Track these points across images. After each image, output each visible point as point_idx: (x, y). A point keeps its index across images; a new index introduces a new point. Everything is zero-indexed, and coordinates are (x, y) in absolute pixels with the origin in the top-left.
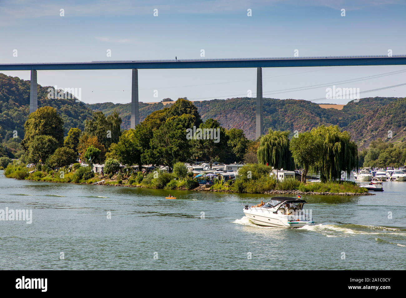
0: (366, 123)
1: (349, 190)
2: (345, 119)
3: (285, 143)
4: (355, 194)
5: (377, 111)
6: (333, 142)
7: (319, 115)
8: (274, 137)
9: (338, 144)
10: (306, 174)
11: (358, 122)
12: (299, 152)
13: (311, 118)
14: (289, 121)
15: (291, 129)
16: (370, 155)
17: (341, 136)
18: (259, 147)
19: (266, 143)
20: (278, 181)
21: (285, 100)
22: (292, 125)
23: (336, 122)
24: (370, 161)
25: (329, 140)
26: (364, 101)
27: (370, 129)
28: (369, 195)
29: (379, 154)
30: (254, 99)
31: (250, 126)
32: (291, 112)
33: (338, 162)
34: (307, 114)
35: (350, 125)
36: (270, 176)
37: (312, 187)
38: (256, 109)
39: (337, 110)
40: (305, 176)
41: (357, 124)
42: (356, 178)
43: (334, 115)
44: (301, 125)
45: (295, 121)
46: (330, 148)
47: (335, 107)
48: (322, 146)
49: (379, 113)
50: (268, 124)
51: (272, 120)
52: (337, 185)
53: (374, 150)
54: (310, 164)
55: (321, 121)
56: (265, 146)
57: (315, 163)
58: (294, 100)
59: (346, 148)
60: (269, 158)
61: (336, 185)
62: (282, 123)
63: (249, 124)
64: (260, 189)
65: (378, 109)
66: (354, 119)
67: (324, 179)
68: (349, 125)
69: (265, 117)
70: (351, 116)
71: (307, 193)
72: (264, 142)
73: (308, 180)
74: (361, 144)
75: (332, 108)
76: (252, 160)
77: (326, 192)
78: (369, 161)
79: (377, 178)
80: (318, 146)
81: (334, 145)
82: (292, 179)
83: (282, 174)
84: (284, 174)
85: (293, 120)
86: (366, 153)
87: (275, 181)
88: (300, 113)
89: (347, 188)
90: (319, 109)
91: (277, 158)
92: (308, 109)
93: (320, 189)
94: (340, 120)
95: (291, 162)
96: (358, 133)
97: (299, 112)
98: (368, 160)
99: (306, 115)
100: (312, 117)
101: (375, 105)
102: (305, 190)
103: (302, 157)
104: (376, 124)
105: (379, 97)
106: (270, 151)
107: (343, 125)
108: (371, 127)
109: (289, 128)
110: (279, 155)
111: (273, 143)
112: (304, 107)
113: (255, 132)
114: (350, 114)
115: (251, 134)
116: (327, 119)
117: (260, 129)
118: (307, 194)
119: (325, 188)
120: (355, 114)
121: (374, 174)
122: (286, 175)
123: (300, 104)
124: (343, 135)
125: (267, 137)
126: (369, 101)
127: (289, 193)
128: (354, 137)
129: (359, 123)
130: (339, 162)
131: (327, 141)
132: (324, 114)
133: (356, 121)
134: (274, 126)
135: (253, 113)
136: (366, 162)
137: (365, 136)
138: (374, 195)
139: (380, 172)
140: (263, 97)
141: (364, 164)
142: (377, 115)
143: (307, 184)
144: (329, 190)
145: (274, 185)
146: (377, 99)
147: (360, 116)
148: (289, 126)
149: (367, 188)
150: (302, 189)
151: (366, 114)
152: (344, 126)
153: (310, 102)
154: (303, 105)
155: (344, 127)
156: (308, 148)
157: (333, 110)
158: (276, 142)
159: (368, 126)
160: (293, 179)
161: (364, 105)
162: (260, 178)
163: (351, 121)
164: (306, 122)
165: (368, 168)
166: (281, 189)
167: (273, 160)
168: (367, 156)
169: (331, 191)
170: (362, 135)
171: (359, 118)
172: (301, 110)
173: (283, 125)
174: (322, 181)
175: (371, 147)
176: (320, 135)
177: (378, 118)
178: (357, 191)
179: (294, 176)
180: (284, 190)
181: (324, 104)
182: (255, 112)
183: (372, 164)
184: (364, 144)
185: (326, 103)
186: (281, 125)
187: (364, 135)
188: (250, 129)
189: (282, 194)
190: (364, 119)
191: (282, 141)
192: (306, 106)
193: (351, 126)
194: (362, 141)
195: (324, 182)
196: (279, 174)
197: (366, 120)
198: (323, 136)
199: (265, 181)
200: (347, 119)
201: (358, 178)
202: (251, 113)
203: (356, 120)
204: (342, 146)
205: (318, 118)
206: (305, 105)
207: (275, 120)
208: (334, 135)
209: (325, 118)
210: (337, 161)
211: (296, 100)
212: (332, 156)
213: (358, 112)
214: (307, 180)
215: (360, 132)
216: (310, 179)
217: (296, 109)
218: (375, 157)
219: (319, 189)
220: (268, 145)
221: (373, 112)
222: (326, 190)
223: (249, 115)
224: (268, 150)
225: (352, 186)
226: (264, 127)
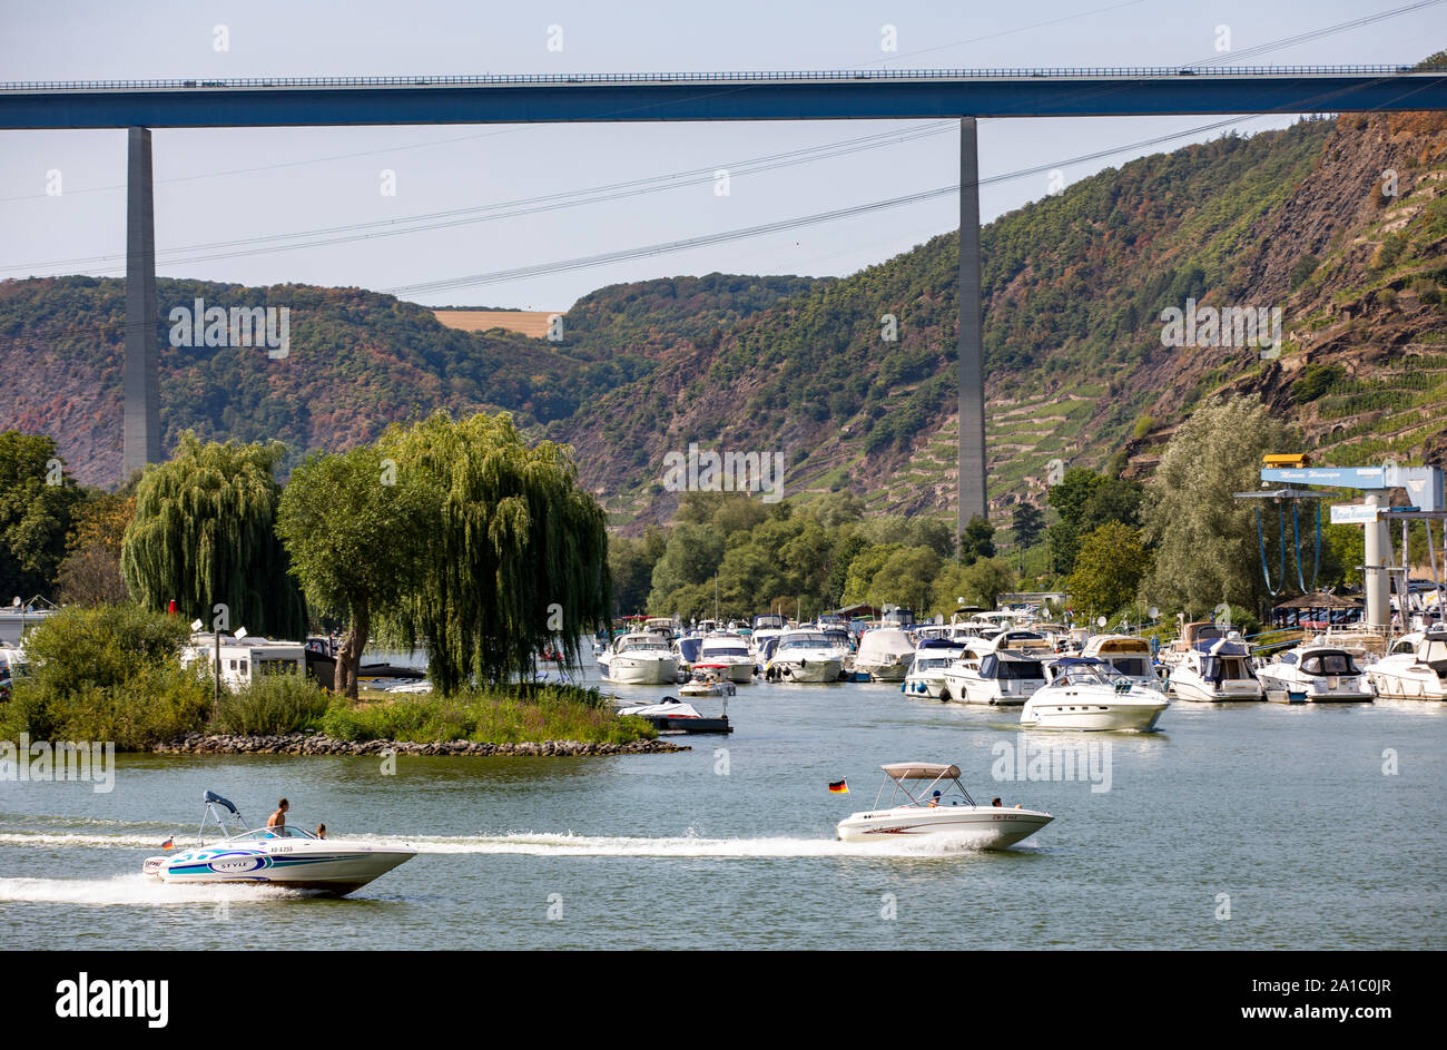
0: (664, 402)
1: (566, 730)
2: (563, 383)
3: (261, 504)
4: (593, 750)
5: (716, 344)
6: (488, 497)
7: (436, 362)
8: (207, 473)
9: (515, 507)
10: (359, 653)
11: (626, 395)
12: (323, 548)
13: (395, 377)
14: (286, 393)
15: (300, 430)
16: (680, 556)
17: (528, 465)
18: (130, 524)
19: (166, 504)
20: (221, 691)
21: (266, 288)
22: (304, 412)
23: (519, 396)
24: (681, 586)
25: (471, 485)
26: (652, 292)
27: (681, 430)
28: (663, 750)
29: (720, 552)
30: (116, 283)
31: (97, 416)
32: (299, 347)
33: (513, 592)
34: (376, 359)
35: (587, 413)
36: (184, 666)
37: (386, 715)
38: (123, 334)
39: (522, 336)
40: (351, 663)
41: (620, 405)
42: (605, 669)
43: (510, 361)
44: (348, 412)
45: (316, 394)
46: (473, 527)
47: (513, 325)
48: (437, 515)
49: (727, 350)
50: (187, 410)
51: (202, 388)
52: (508, 705)
53: (698, 532)
54: (377, 606)
55: (445, 394)
56: (161, 517)
57: (404, 597)
58: (311, 287)
59: (551, 528)
60: (181, 574)
61: (501, 706)
62: (255, 403)
63: (91, 410)
64: (133, 731)
65: (719, 335)
66: (603, 380)
67: (447, 676)
68: (581, 409)
69: (170, 376)
70: (592, 369)
71: (363, 746)
72: (156, 497)
73: (371, 685)
74: (637, 503)
75: (497, 329)
76: (99, 589)
77: (455, 739)
78: (673, 587)
79: (705, 670)
80: (416, 515)
81: (491, 511)
82: (291, 680)
83: (243, 654)
84: (254, 653)
85: (309, 388)
86: (658, 550)
87: (207, 690)
88: (341, 353)
89: (556, 721)
90: (434, 333)
91: (223, 577)
92: (383, 331)
93: (428, 727)
94: (538, 389)
95: (290, 598)
96: (625, 448)
97: (338, 347)
98: (671, 581)
99: (372, 363)
100: (402, 372)
101: (704, 312)
102: (351, 734)
103: (339, 571)
104: (711, 404)
105: (724, 273)
106: (185, 542)
107: (554, 410)
108: (685, 422)
109: (286, 430)
110: (229, 561)
111: (202, 504)
112: (361, 324)
113: (121, 450)
114: (588, 359)
115: (103, 459)
116: (473, 382)
117: (144, 433)
118: (364, 751)
119: (451, 720)
120: (610, 357)
121: (692, 649)
122: (262, 662)
123: (344, 308)
124: (535, 463)
125: (173, 474)
126: (675, 297)
127: (277, 750)
128: (603, 469)
129: (628, 402)
130: (517, 593)
131: (458, 490)
132: (460, 359)
133: (612, 392)
134: (212, 416)
135: (110, 354)
136: (658, 592)
137: (655, 465)
138: (682, 749)
139: (717, 639)
140: (157, 275)
141: (650, 600)
142: (716, 362)
143: (362, 701)
144: (470, 729)
145: (203, 713)
146: (714, 282)
147: (633, 366)
148: (288, 418)
149: (651, 719)
150: (336, 727)
151: (664, 355)
152: (554, 419)
153: (392, 298)
154: (357, 313)
155: (557, 422)
156: (365, 527)
157: (504, 339)
158: (216, 497)
159: (670, 415)
160: (298, 679)
161: (652, 315)
162: (131, 675)
163: (588, 393)
164: (372, 395)
165: (666, 621)
166: (237, 731)
167: (202, 584)
168: (663, 563)
169: (479, 736)
170: (643, 460)
171: (630, 379)
172: (347, 340)
173: (260, 414)
174: (437, 685)
175: (681, 520)
176: (427, 461)
177: (720, 378)
178: (603, 734)
179: (301, 666)
180: (251, 733)
181: (459, 309)
182: (119, 348)
183: (686, 603)
184: (653, 505)
185: (469, 305)
186: (249, 412)
187: (653, 460)
188: (96, 432)
189: (240, 751)
190: (652, 382)
191: (245, 493)
192: (370, 318)
193: (592, 418)
194: (645, 491)
195: (447, 695)
196: (228, 654)
197: (661, 388)
198: (441, 466)
199: (157, 689)
200: (573, 383)
201: (612, 671)
202: (99, 356)
203: (612, 385)
204: (532, 513)
205: (430, 376)
206: (367, 312)
207: (218, 389)
208: (496, 460)
209: (463, 376)
210: (507, 588)
211: (325, 291)
212: (485, 567)
213: (624, 347)
214: (365, 686)
215: (635, 448)
216: (381, 679)
217: (321, 333)
218: (702, 566)
219: (420, 725)
220: (174, 511)
221: (698, 346)
222: (455, 730)
223: (93, 365)
224: (178, 537)
225: (581, 708)
226: (166, 424)
